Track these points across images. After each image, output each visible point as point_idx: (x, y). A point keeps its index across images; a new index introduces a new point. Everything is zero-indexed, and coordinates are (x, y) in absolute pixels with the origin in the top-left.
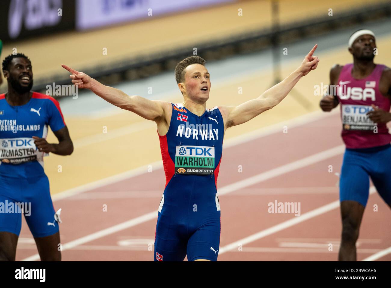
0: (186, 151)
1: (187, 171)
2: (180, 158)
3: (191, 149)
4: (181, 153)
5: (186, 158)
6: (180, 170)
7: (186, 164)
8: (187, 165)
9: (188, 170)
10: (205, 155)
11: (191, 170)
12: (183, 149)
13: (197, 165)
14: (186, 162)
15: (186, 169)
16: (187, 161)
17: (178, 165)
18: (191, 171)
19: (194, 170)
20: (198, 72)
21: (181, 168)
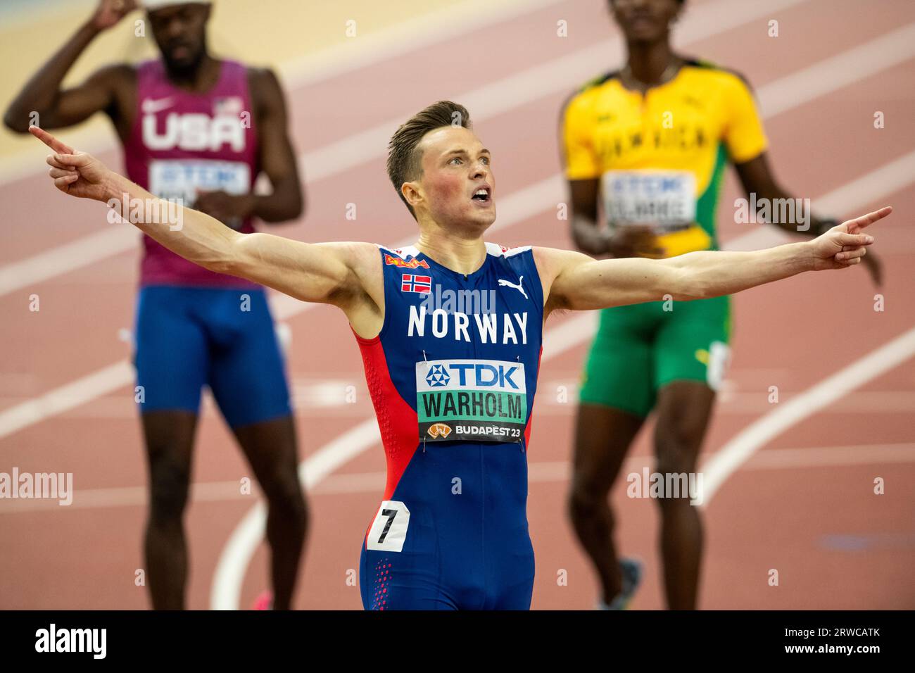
0: (448, 375)
1: (454, 430)
2: (432, 396)
3: (462, 368)
4: (433, 383)
5: (449, 395)
6: (434, 430)
7: (450, 413)
8: (455, 414)
9: (457, 427)
10: (502, 385)
11: (464, 427)
12: (440, 369)
13: (482, 413)
14: (450, 405)
15: (452, 424)
16: (452, 402)
17: (429, 414)
18: (467, 430)
19: (473, 428)
20: (459, 149)
21: (436, 425)
